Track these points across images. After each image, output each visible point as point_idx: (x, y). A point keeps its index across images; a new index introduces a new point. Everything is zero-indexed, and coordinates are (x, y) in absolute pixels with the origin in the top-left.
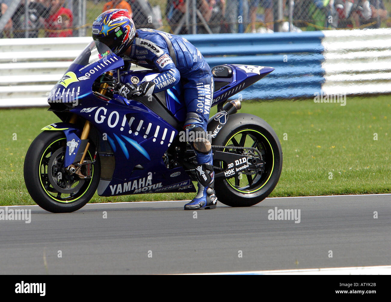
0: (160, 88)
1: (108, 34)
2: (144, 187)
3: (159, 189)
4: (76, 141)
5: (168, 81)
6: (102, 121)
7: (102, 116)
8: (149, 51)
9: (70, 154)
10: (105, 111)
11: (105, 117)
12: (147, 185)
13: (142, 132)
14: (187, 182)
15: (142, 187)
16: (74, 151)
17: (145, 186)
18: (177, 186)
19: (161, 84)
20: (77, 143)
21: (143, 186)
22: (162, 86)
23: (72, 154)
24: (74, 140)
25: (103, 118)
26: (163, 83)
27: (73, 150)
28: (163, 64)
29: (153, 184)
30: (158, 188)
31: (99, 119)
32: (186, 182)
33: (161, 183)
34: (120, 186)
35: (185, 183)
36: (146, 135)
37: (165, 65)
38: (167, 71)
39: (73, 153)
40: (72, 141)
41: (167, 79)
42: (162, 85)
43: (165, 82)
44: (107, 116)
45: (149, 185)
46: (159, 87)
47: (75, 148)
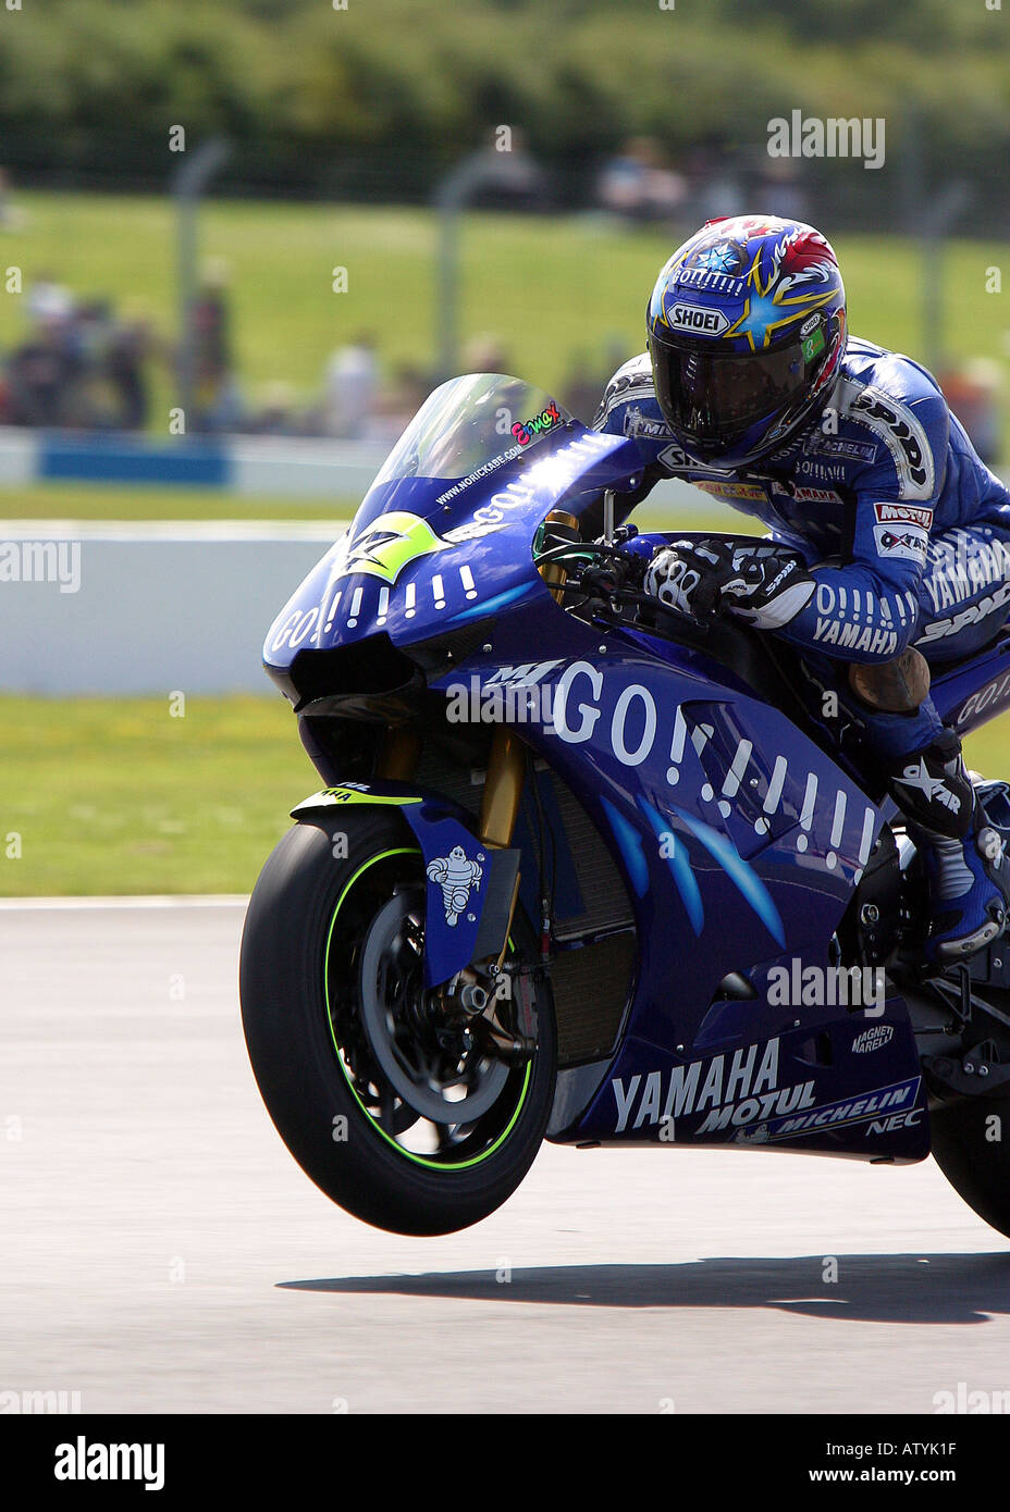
0: (816, 637)
1: (767, 342)
2: (744, 1099)
3: (796, 1118)
4: (471, 857)
5: (868, 631)
6: (585, 733)
7: (583, 708)
8: (885, 455)
9: (452, 920)
10: (597, 679)
11: (597, 714)
12: (757, 1089)
13: (749, 801)
14: (908, 1089)
15: (737, 1101)
16: (470, 907)
17: (750, 1096)
18: (866, 1105)
19: (836, 624)
20: (475, 865)
21: (744, 1093)
22: (832, 636)
23: (462, 917)
24: (459, 849)
25: (590, 715)
26: (848, 626)
27: (461, 901)
28: (894, 540)
29: (780, 1087)
30: (795, 1110)
31: (574, 721)
32: (903, 1087)
33: (810, 1085)
34: (654, 1078)
35: (900, 1096)
36: (765, 815)
37: (897, 551)
38: (885, 590)
39: (465, 912)
40: (452, 854)
41: (869, 620)
42: (837, 633)
43: (857, 628)
44: (607, 707)
45: (765, 1090)
46: (820, 630)
47: (472, 888)
